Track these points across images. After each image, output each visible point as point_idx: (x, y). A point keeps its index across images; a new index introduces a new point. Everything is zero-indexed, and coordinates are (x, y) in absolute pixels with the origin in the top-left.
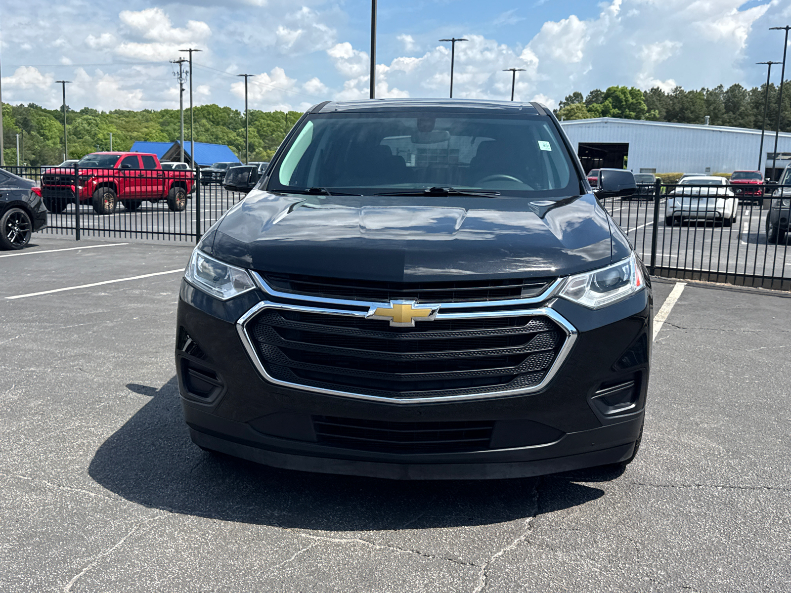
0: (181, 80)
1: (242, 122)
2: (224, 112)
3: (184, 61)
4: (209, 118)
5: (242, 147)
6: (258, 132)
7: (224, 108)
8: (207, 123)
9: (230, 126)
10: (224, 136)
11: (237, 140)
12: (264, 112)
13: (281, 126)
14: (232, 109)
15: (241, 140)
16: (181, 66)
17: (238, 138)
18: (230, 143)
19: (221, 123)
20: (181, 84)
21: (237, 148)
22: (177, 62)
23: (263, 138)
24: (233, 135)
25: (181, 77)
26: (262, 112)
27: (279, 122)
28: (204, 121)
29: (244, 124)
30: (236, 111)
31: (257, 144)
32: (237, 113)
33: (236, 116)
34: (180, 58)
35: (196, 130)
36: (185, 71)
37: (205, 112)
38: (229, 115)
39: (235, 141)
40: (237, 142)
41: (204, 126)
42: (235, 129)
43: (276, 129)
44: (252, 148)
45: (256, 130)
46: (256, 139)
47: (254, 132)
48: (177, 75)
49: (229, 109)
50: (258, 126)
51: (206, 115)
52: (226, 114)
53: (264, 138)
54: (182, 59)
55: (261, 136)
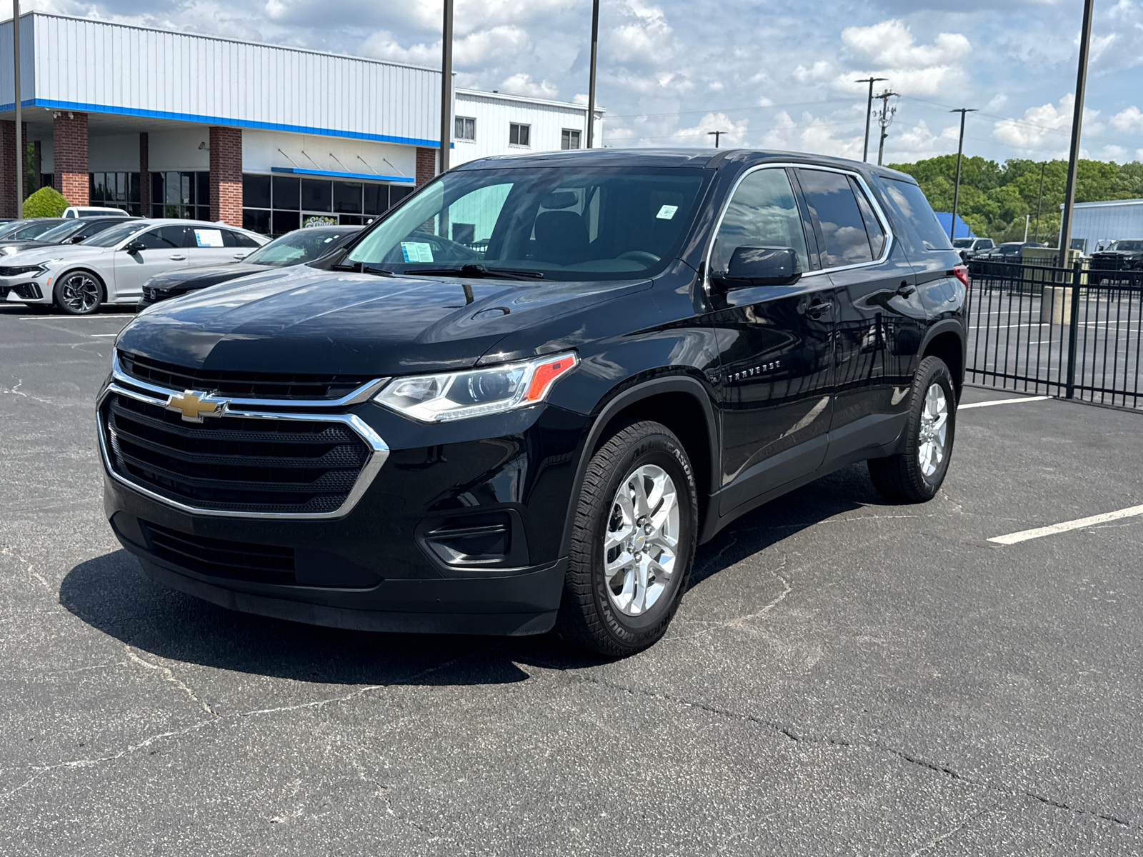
0: (883, 123)
1: (998, 178)
2: (972, 164)
3: (890, 94)
4: (948, 175)
5: (994, 215)
6: (1021, 192)
7: (974, 158)
8: (944, 182)
9: (981, 185)
10: (967, 199)
11: (989, 205)
12: (1036, 162)
13: (1061, 182)
14: (985, 160)
15: (994, 205)
16: (885, 101)
17: (990, 202)
18: (977, 210)
19: (966, 181)
20: (884, 128)
21: (987, 216)
22: (881, 97)
23: (1028, 200)
24: (982, 198)
25: (884, 118)
26: (1033, 163)
27: (1058, 176)
28: (940, 179)
29: (1003, 180)
30: (992, 162)
31: (1018, 210)
32: (992, 165)
33: (990, 169)
34: (886, 91)
35: (927, 193)
36: (890, 109)
37: (943, 165)
38: (979, 168)
39: (984, 206)
40: (987, 208)
41: (940, 185)
42: (986, 189)
43: (1050, 187)
44: (1008, 216)
45: (1017, 189)
46: (1019, 204)
47: (1014, 192)
48: (878, 115)
49: (981, 160)
50: (1021, 183)
51: (944, 169)
52: (975, 167)
53: (1031, 201)
54: (889, 92)
55: (1026, 197)
